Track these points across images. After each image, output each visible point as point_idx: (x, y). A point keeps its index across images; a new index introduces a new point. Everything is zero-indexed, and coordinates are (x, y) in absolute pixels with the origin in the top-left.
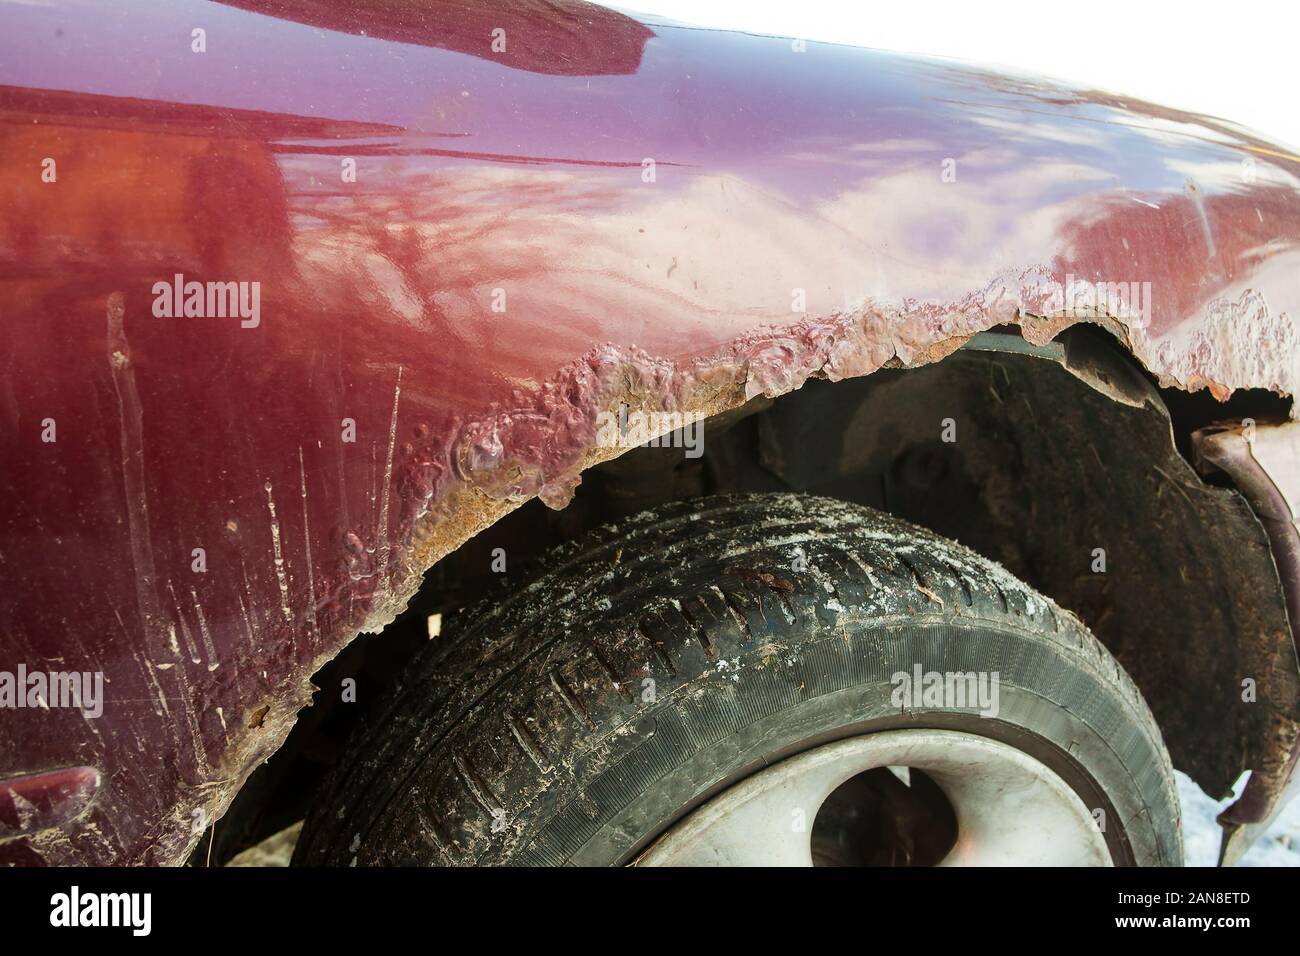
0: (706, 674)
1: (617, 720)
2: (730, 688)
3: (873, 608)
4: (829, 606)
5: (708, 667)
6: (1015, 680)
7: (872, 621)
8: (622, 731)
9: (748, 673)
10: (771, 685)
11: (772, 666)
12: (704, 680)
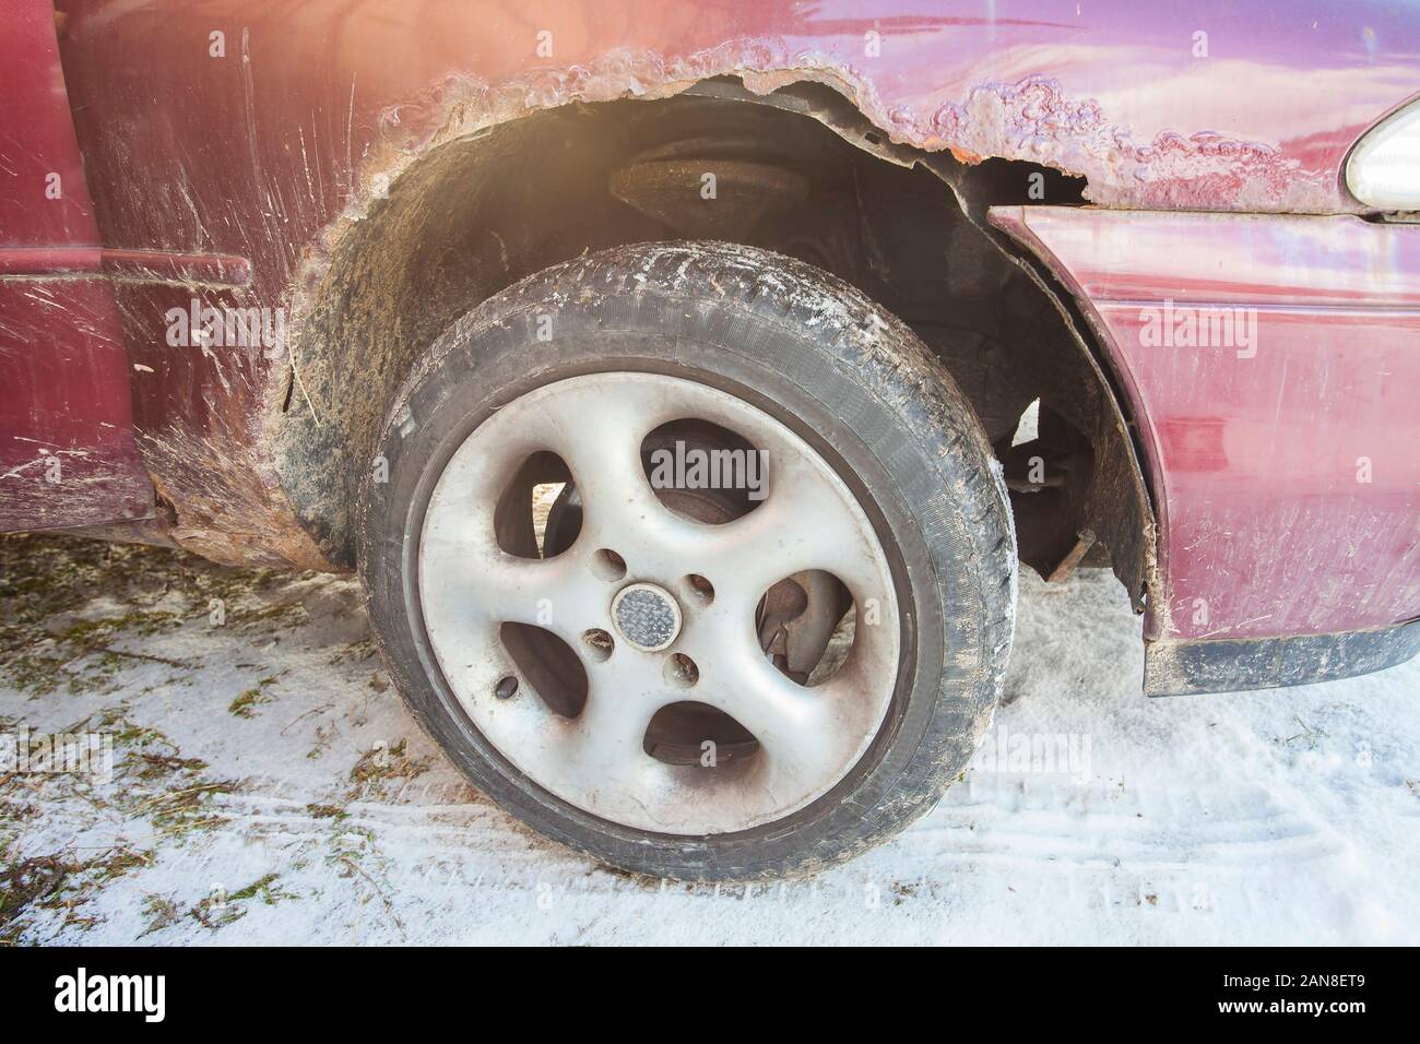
0: (546, 300)
1: (496, 316)
2: (557, 310)
3: (666, 284)
4: (636, 277)
5: (549, 296)
6: (772, 365)
7: (661, 292)
8: (496, 322)
9: (569, 305)
10: (581, 314)
11: (585, 303)
12: (545, 303)
